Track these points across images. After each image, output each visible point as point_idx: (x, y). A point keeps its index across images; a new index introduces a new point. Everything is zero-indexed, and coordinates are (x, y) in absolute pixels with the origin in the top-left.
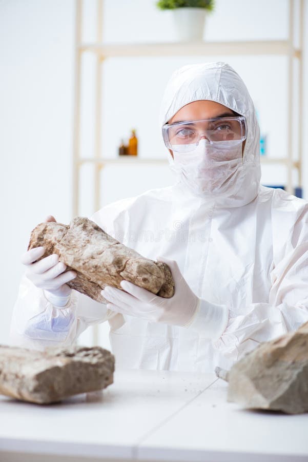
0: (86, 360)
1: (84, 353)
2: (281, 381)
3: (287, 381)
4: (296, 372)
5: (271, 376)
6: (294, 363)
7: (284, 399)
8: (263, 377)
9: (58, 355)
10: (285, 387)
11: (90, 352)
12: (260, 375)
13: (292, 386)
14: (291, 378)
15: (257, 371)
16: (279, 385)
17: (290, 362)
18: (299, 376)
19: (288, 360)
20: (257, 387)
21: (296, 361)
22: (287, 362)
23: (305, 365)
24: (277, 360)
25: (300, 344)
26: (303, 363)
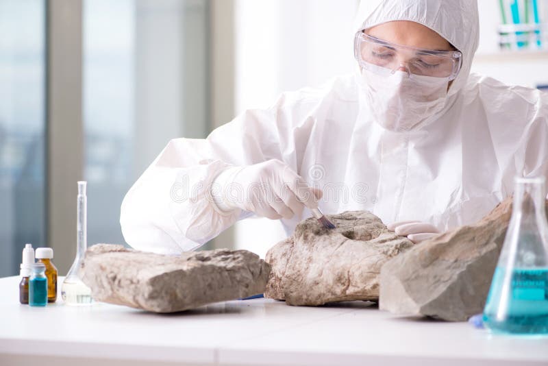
1: (223, 256)
2: (438, 281)
3: (444, 282)
4: (458, 272)
5: (427, 277)
6: (456, 261)
7: (439, 302)
8: (416, 278)
9: (189, 259)
10: (442, 288)
11: (231, 256)
12: (413, 277)
13: (451, 288)
14: (450, 279)
15: (411, 272)
16: (435, 287)
17: (452, 261)
18: (461, 276)
19: (450, 258)
20: (409, 289)
21: (459, 259)
22: (448, 260)
23: (469, 263)
24: (437, 258)
25: (467, 239)
26: (467, 262)
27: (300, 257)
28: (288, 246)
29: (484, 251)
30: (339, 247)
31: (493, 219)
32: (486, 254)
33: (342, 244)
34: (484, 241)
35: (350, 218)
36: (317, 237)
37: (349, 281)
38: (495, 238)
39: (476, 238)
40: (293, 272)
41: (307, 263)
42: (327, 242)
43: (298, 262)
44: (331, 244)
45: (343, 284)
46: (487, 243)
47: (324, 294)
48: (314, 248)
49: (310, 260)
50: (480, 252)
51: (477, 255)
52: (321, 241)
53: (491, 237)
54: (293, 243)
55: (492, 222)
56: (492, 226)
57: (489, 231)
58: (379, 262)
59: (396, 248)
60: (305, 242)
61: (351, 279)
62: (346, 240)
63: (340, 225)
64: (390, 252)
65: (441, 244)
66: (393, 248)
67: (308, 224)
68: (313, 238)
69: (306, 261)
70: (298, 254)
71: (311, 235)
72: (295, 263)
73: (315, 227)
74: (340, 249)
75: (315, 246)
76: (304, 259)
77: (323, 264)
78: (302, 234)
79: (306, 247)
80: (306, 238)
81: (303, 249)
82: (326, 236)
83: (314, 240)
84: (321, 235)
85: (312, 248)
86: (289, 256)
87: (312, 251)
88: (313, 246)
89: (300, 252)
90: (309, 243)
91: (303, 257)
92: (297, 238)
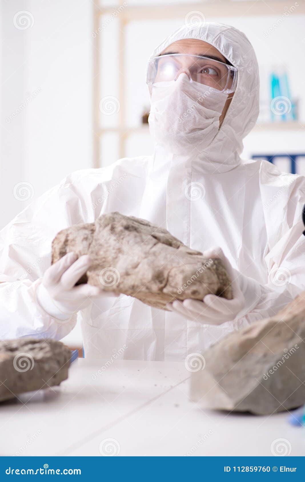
27: (106, 246)
30: (153, 247)
33: (155, 244)
36: (127, 233)
37: (168, 281)
40: (96, 257)
41: (116, 253)
42: (138, 239)
43: (103, 250)
44: (143, 242)
45: (161, 282)
47: (138, 286)
48: (124, 241)
49: (120, 251)
52: (130, 236)
54: (93, 231)
60: (112, 233)
61: (170, 279)
62: (157, 242)
67: (116, 217)
68: (122, 231)
69: (114, 251)
70: (102, 241)
71: (119, 228)
72: (99, 250)
73: (125, 223)
74: (155, 249)
75: (125, 239)
76: (111, 248)
77: (139, 258)
78: (108, 224)
79: (113, 238)
80: (113, 229)
81: (109, 239)
82: (135, 233)
83: (123, 234)
84: (130, 231)
85: (121, 240)
86: (91, 241)
87: (122, 243)
88: (123, 239)
89: (105, 240)
90: (118, 235)
91: (110, 246)
92: (101, 226)
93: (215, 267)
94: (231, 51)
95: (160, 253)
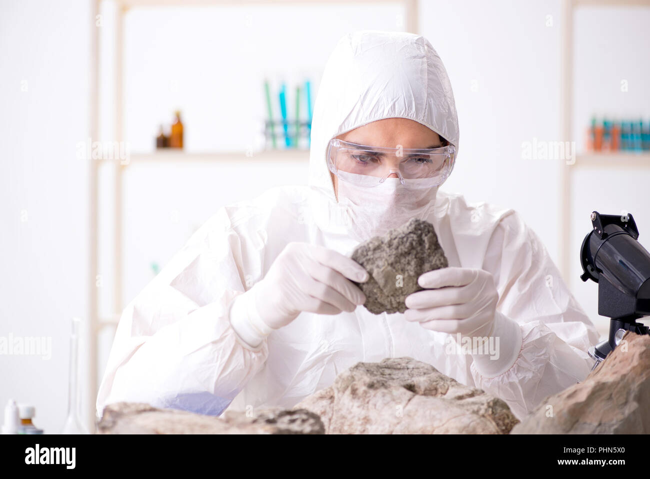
0: (296, 428)
1: (288, 418)
6: (600, 424)
9: (255, 421)
11: (295, 417)
17: (596, 423)
19: (591, 421)
21: (603, 422)
22: (590, 424)
23: (615, 427)
24: (577, 421)
25: (604, 397)
26: (613, 425)
27: (349, 417)
28: (325, 402)
29: (627, 411)
30: (407, 404)
31: (624, 371)
32: (629, 415)
33: (409, 400)
34: (622, 400)
35: (399, 366)
36: (372, 392)
38: (632, 396)
39: (613, 396)
41: (362, 424)
42: (388, 398)
43: (347, 423)
44: (394, 400)
46: (626, 403)
48: (371, 405)
49: (367, 420)
50: (623, 413)
51: (620, 417)
52: (377, 397)
53: (628, 394)
54: (332, 398)
55: (624, 376)
56: (625, 381)
57: (624, 387)
58: (472, 424)
59: (489, 407)
60: (354, 398)
62: (414, 396)
63: (393, 376)
64: (482, 412)
65: (577, 404)
66: (485, 406)
67: (355, 375)
68: (365, 392)
69: (360, 423)
70: (344, 412)
71: (362, 389)
72: (343, 424)
73: (367, 379)
74: (409, 407)
75: (370, 403)
76: (356, 418)
77: (390, 426)
78: (348, 387)
79: (356, 403)
80: (354, 392)
81: (353, 406)
82: (383, 390)
83: (368, 395)
84: (376, 388)
85: (366, 405)
86: (330, 415)
87: (368, 409)
88: (368, 403)
89: (348, 409)
90: (361, 399)
91: (354, 417)
92: (339, 392)
93: (490, 412)
94: (445, 126)
95: (417, 411)
